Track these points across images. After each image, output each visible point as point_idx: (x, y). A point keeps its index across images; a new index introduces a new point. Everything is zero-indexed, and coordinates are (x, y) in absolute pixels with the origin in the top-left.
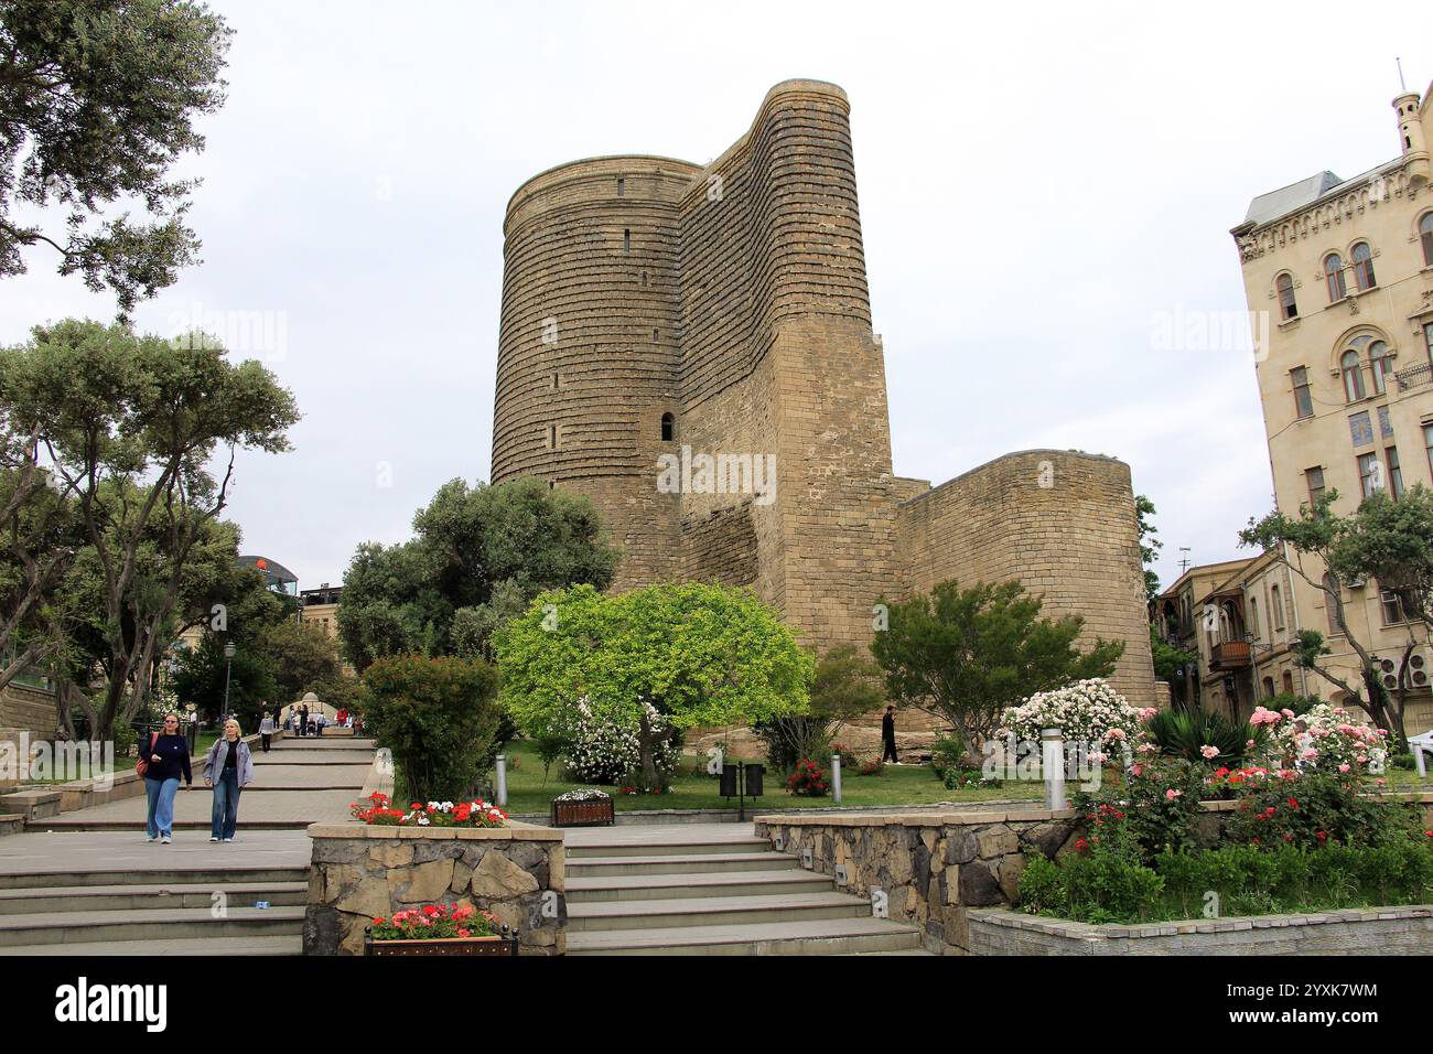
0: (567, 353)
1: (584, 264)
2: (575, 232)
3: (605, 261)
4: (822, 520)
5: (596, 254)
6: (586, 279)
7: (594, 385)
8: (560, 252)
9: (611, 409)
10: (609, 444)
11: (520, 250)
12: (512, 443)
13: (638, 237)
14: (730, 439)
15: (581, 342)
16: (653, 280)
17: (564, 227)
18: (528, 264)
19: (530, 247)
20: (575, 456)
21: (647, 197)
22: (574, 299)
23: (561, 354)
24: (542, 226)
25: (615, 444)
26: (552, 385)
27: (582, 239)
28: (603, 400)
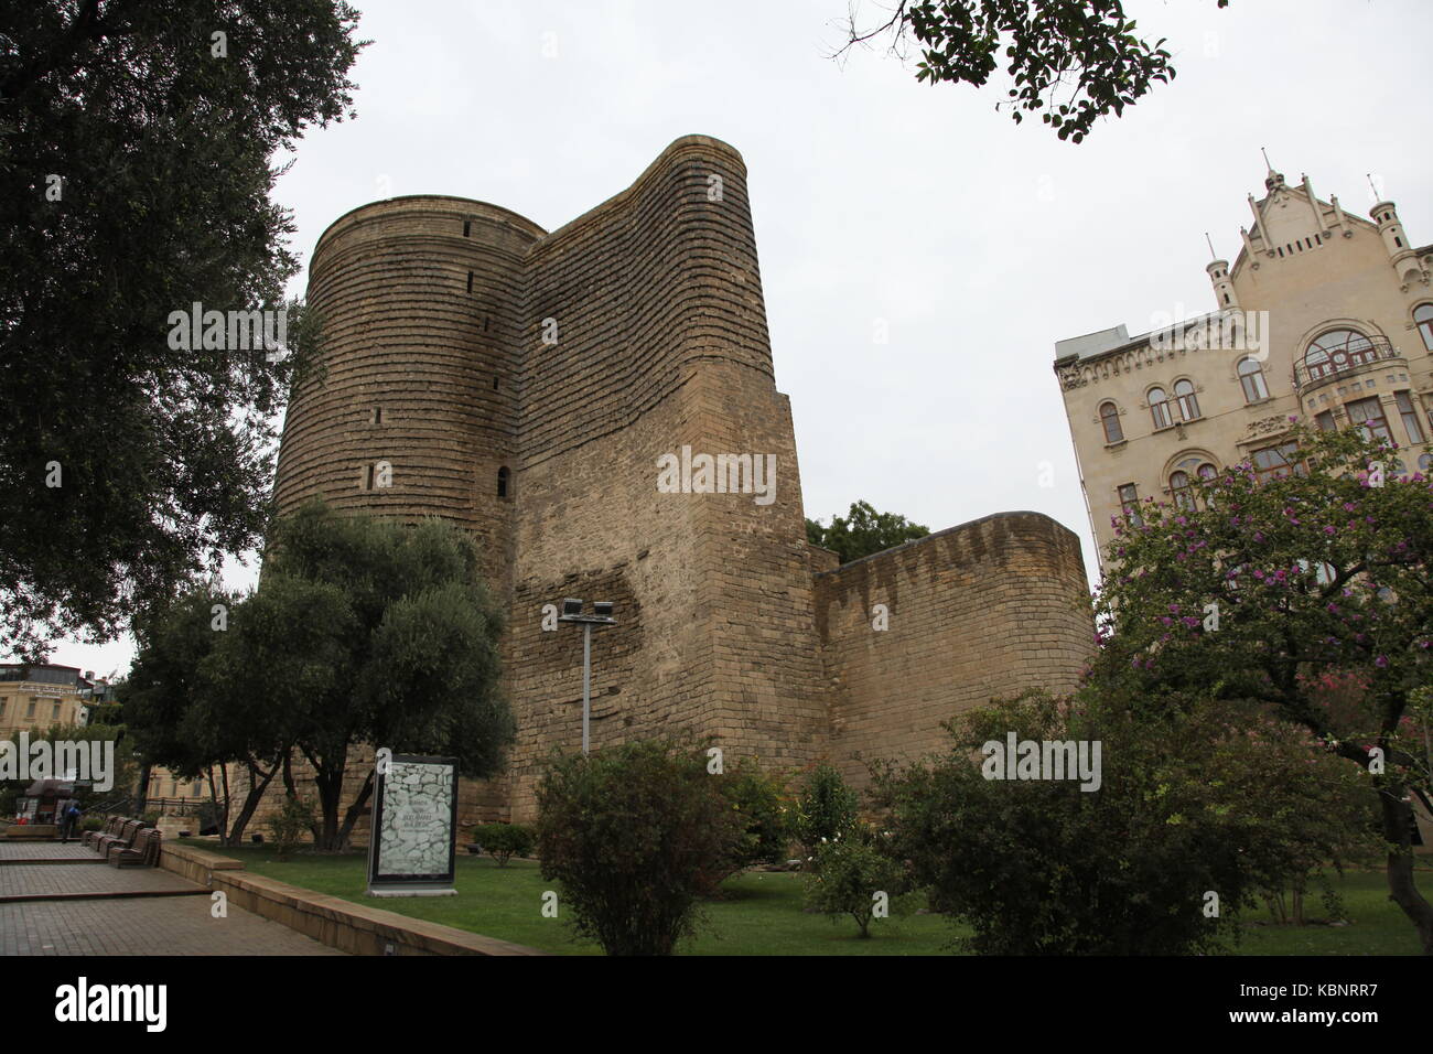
0: (394, 387)
1: (421, 297)
2: (413, 265)
3: (447, 299)
4: (746, 583)
5: (435, 289)
6: (422, 313)
7: (425, 425)
8: (394, 282)
9: (443, 454)
10: (439, 492)
11: (339, 277)
12: (312, 481)
13: (481, 281)
14: (594, 496)
15: (411, 377)
16: (496, 327)
17: (400, 258)
18: (352, 290)
19: (352, 274)
20: (397, 501)
21: (494, 245)
22: (407, 331)
23: (387, 388)
24: (372, 254)
25: (446, 493)
26: (373, 420)
27: (422, 272)
28: (433, 443)
